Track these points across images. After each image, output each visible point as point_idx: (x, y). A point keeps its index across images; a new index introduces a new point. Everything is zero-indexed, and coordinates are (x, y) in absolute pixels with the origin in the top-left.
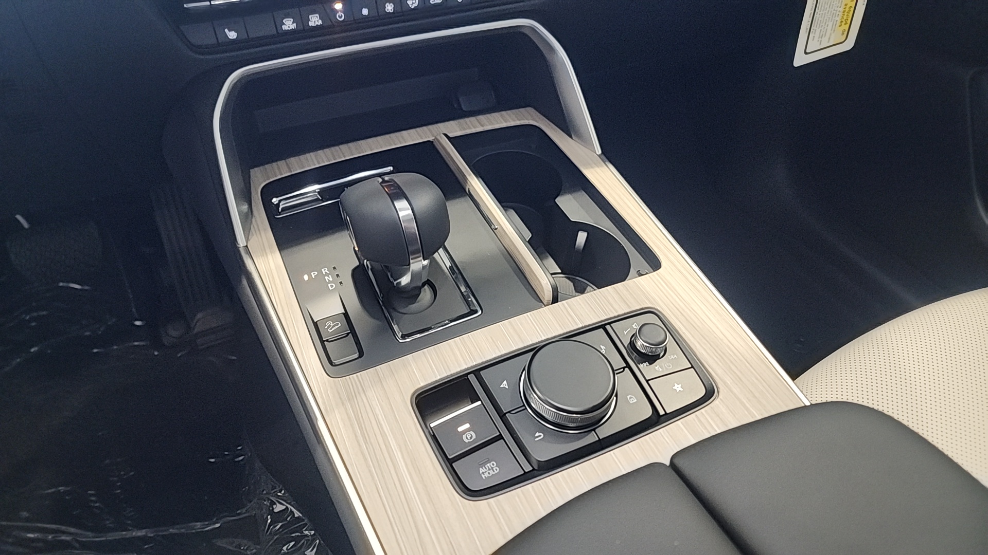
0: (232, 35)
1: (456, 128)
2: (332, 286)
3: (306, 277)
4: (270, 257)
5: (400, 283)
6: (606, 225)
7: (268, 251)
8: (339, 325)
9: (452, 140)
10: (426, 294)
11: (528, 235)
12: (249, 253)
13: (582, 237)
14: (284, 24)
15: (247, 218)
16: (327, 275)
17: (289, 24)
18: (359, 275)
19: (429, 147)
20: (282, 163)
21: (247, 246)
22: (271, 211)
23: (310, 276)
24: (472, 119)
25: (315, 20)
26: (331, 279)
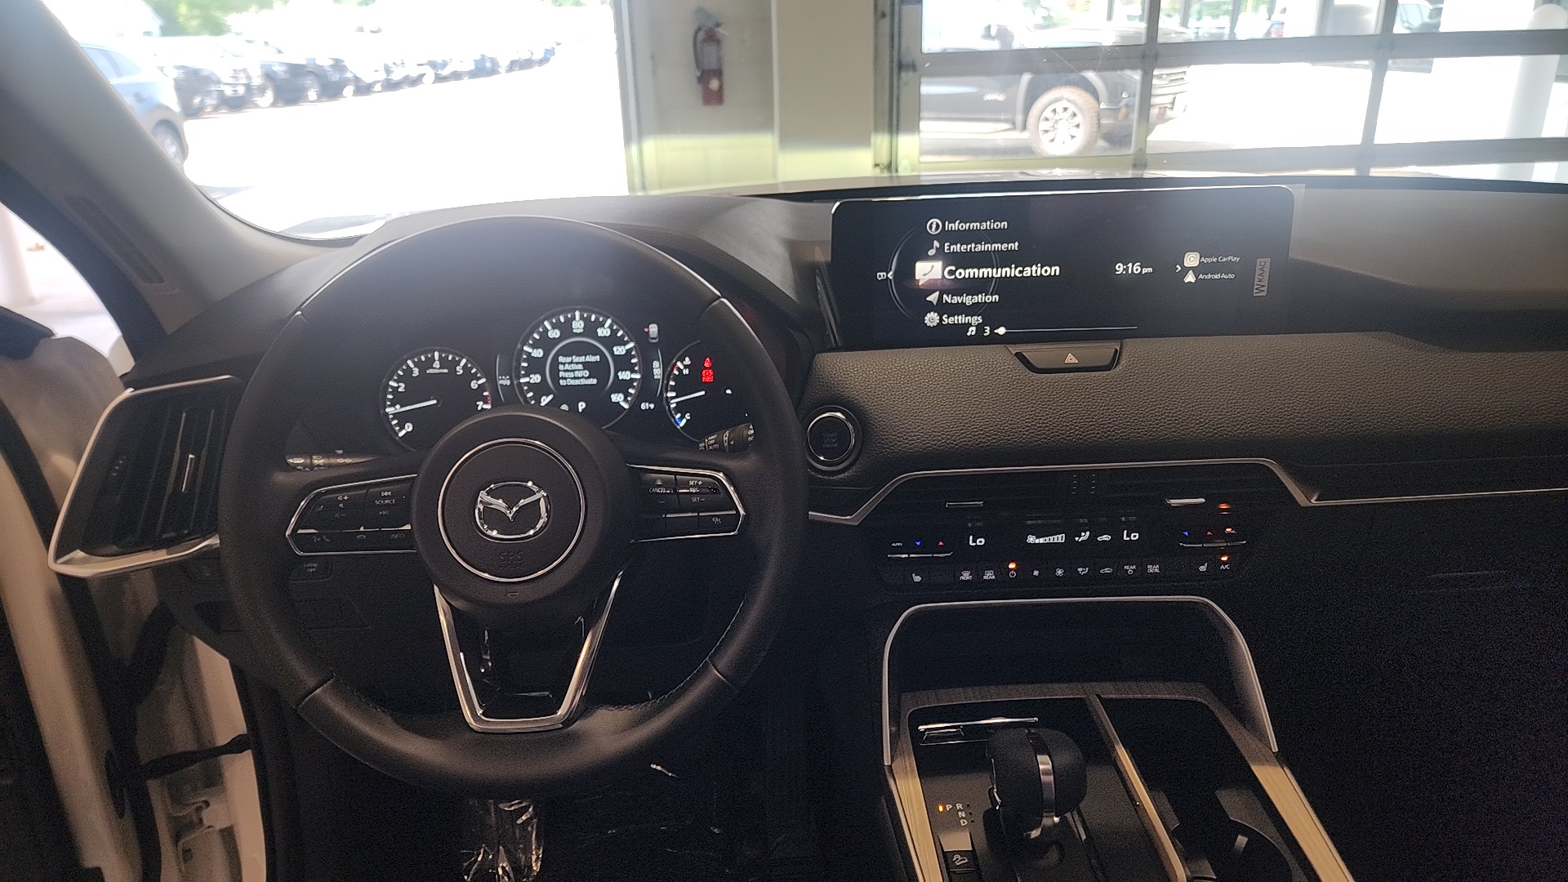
0: (917, 579)
1: (1111, 691)
2: (964, 822)
3: (941, 809)
4: (910, 781)
5: (1030, 835)
6: (1270, 834)
7: (909, 775)
8: (966, 861)
9: (1106, 703)
10: (1053, 856)
11: (1175, 824)
12: (891, 771)
13: (1242, 840)
14: (962, 575)
15: (894, 738)
16: (960, 810)
17: (966, 576)
18: (990, 818)
19: (1080, 705)
20: (931, 693)
21: (891, 766)
22: (916, 737)
23: (945, 808)
24: (1133, 685)
25: (989, 575)
26: (964, 816)
